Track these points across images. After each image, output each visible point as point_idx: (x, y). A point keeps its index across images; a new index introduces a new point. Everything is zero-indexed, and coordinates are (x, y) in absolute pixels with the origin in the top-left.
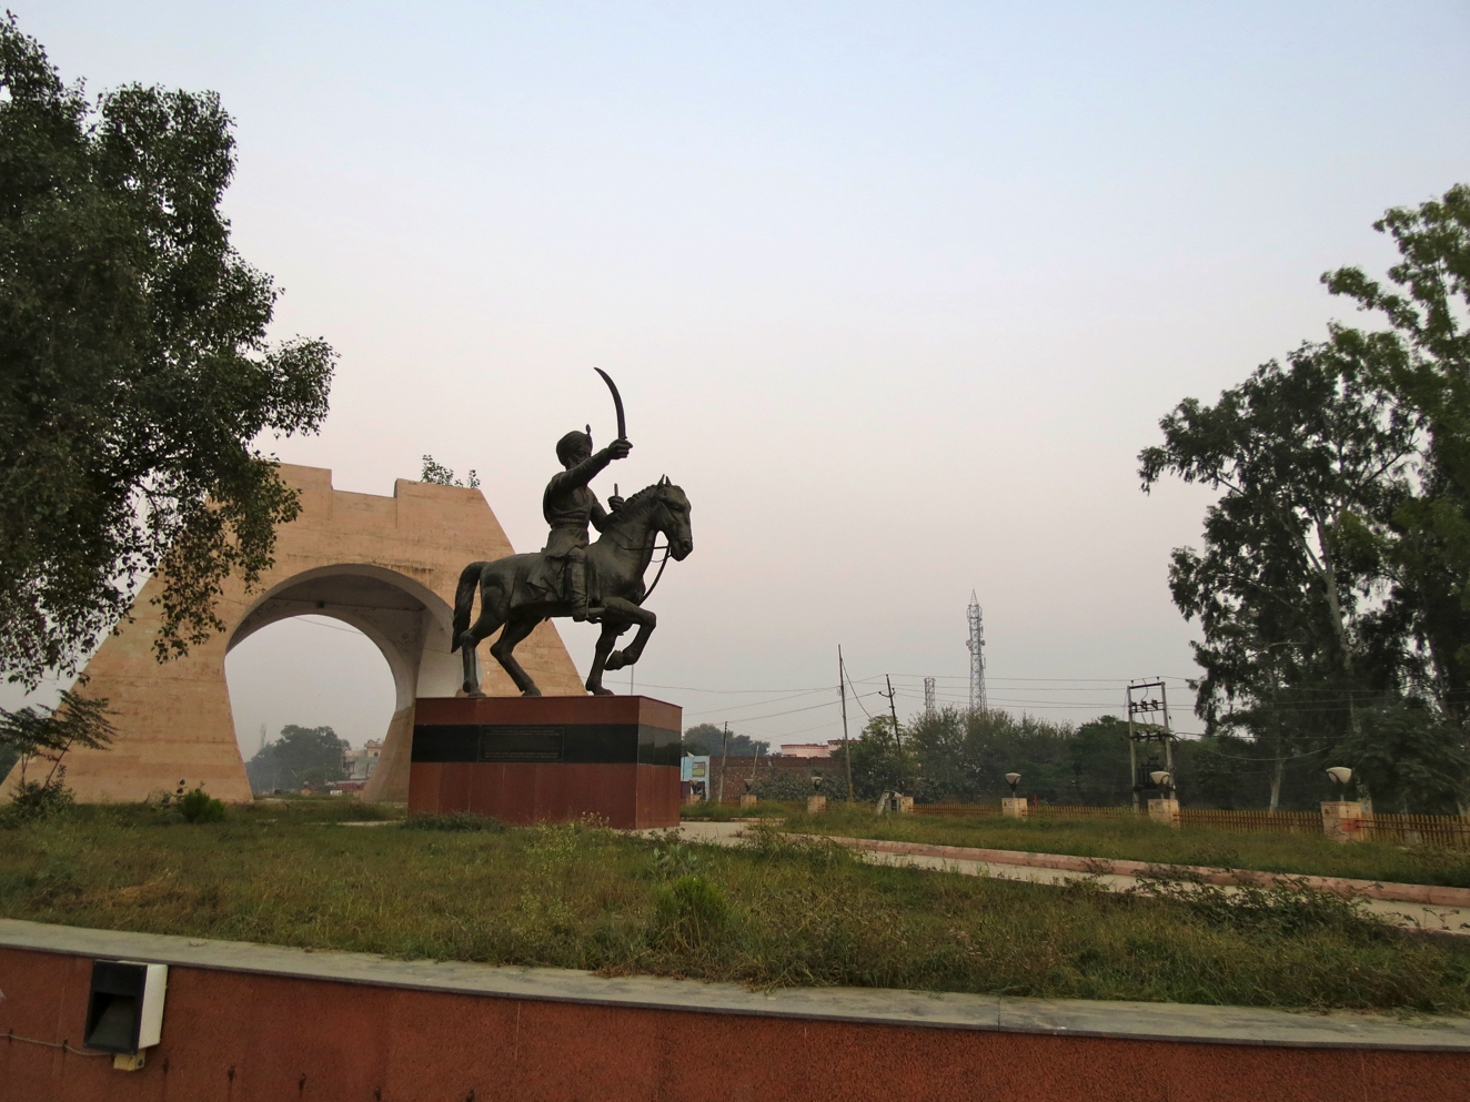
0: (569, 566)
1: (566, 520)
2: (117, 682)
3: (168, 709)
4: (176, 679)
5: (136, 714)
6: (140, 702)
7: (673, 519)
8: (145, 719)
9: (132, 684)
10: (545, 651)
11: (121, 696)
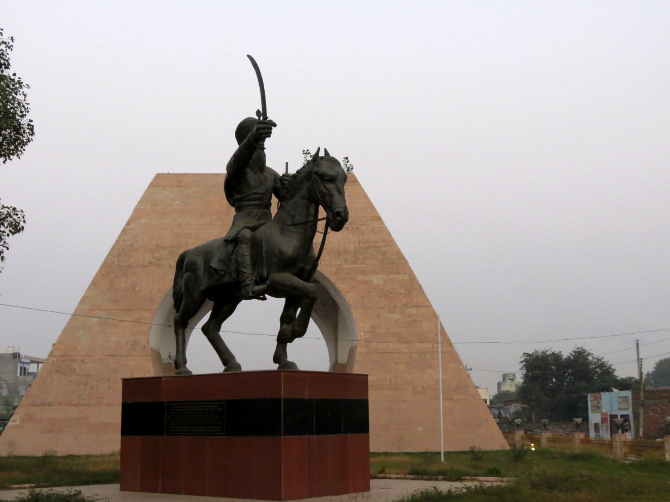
0: (237, 248)
1: (245, 203)
2: (73, 361)
3: (109, 380)
4: (113, 355)
5: (86, 384)
6: (89, 375)
7: (325, 191)
8: (92, 388)
9: (82, 361)
10: (413, 311)
11: (75, 371)
